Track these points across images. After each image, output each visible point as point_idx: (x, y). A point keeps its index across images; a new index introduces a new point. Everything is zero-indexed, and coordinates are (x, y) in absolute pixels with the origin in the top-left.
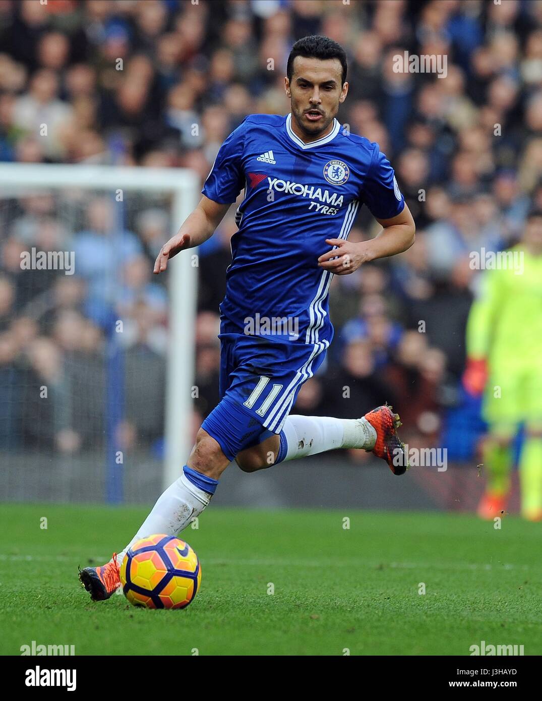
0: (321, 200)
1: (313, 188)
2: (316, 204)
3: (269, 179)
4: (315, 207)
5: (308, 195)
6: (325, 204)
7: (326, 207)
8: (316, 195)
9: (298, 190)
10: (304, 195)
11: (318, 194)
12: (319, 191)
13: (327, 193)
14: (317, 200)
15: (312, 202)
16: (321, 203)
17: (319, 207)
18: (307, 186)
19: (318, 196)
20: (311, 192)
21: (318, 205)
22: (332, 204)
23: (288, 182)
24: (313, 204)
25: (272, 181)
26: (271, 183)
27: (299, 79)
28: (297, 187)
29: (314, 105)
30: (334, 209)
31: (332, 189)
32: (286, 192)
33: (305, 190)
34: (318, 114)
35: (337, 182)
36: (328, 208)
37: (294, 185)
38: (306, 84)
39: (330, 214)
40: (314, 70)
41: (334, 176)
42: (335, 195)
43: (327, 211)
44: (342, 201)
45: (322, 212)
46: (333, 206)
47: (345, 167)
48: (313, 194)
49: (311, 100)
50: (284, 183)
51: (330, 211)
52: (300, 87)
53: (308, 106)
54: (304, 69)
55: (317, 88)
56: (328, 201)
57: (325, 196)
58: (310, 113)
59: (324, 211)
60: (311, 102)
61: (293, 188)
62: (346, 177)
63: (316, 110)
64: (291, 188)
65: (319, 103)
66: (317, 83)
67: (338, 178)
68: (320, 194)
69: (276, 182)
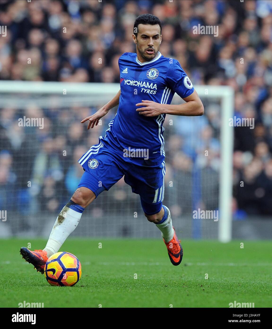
0: (145, 87)
1: (142, 82)
2: (144, 89)
3: (125, 80)
4: (144, 90)
5: (140, 85)
6: (148, 88)
7: (149, 90)
8: (143, 85)
9: (136, 83)
10: (138, 86)
11: (144, 84)
12: (144, 83)
13: (148, 83)
14: (144, 87)
15: (142, 89)
16: (146, 89)
17: (145, 90)
18: (139, 82)
19: (144, 85)
20: (141, 84)
21: (145, 89)
22: (151, 88)
23: (132, 81)
24: (143, 89)
25: (126, 80)
26: (125, 82)
27: (142, 35)
28: (136, 82)
29: (150, 46)
30: (153, 91)
31: (150, 81)
32: (131, 85)
33: (139, 83)
34: (152, 51)
35: (152, 78)
36: (150, 90)
37: (135, 82)
38: (146, 37)
39: (152, 93)
40: (149, 30)
41: (151, 75)
42: (152, 84)
43: (150, 92)
44: (156, 86)
45: (147, 92)
46: (152, 89)
47: (156, 71)
48: (142, 85)
49: (149, 44)
50: (130, 81)
51: (151, 92)
52: (143, 39)
53: (147, 47)
54: (144, 30)
55: (151, 38)
56: (149, 87)
57: (147, 85)
58: (148, 50)
59: (148, 92)
60: (149, 45)
61: (134, 83)
62: (157, 75)
63: (151, 49)
64: (133, 83)
65: (153, 46)
66: (151, 36)
67: (153, 76)
68: (145, 84)
69: (127, 81)
